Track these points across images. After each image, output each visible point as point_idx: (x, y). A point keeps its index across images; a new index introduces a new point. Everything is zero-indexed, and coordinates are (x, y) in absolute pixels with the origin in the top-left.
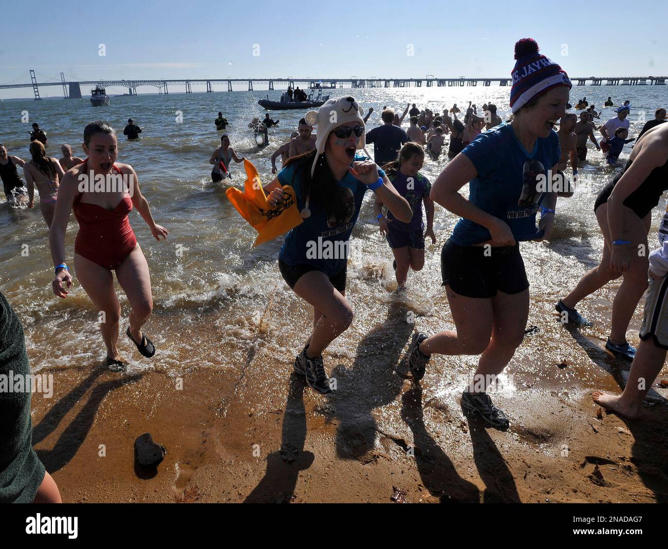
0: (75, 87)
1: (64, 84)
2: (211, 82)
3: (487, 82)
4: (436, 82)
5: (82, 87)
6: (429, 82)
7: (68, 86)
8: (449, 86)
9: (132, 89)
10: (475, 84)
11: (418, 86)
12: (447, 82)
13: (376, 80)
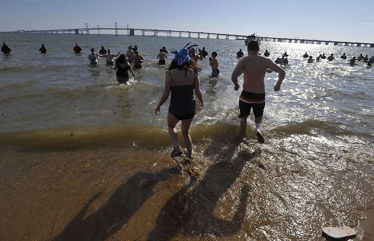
0: (132, 31)
1: (128, 29)
2: (191, 33)
3: (327, 43)
4: (299, 41)
5: (135, 31)
6: (296, 40)
7: (129, 30)
8: (306, 43)
9: (156, 33)
10: (320, 43)
11: (290, 42)
12: (305, 41)
13: (269, 38)
